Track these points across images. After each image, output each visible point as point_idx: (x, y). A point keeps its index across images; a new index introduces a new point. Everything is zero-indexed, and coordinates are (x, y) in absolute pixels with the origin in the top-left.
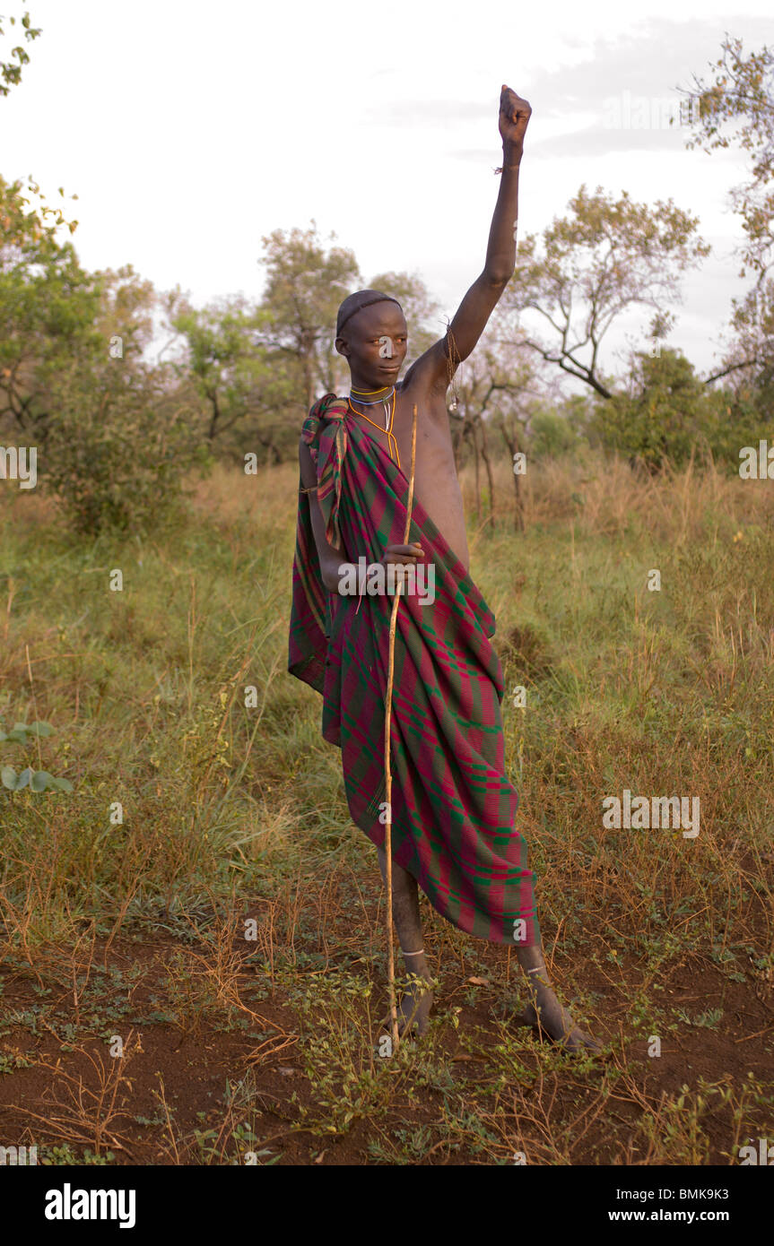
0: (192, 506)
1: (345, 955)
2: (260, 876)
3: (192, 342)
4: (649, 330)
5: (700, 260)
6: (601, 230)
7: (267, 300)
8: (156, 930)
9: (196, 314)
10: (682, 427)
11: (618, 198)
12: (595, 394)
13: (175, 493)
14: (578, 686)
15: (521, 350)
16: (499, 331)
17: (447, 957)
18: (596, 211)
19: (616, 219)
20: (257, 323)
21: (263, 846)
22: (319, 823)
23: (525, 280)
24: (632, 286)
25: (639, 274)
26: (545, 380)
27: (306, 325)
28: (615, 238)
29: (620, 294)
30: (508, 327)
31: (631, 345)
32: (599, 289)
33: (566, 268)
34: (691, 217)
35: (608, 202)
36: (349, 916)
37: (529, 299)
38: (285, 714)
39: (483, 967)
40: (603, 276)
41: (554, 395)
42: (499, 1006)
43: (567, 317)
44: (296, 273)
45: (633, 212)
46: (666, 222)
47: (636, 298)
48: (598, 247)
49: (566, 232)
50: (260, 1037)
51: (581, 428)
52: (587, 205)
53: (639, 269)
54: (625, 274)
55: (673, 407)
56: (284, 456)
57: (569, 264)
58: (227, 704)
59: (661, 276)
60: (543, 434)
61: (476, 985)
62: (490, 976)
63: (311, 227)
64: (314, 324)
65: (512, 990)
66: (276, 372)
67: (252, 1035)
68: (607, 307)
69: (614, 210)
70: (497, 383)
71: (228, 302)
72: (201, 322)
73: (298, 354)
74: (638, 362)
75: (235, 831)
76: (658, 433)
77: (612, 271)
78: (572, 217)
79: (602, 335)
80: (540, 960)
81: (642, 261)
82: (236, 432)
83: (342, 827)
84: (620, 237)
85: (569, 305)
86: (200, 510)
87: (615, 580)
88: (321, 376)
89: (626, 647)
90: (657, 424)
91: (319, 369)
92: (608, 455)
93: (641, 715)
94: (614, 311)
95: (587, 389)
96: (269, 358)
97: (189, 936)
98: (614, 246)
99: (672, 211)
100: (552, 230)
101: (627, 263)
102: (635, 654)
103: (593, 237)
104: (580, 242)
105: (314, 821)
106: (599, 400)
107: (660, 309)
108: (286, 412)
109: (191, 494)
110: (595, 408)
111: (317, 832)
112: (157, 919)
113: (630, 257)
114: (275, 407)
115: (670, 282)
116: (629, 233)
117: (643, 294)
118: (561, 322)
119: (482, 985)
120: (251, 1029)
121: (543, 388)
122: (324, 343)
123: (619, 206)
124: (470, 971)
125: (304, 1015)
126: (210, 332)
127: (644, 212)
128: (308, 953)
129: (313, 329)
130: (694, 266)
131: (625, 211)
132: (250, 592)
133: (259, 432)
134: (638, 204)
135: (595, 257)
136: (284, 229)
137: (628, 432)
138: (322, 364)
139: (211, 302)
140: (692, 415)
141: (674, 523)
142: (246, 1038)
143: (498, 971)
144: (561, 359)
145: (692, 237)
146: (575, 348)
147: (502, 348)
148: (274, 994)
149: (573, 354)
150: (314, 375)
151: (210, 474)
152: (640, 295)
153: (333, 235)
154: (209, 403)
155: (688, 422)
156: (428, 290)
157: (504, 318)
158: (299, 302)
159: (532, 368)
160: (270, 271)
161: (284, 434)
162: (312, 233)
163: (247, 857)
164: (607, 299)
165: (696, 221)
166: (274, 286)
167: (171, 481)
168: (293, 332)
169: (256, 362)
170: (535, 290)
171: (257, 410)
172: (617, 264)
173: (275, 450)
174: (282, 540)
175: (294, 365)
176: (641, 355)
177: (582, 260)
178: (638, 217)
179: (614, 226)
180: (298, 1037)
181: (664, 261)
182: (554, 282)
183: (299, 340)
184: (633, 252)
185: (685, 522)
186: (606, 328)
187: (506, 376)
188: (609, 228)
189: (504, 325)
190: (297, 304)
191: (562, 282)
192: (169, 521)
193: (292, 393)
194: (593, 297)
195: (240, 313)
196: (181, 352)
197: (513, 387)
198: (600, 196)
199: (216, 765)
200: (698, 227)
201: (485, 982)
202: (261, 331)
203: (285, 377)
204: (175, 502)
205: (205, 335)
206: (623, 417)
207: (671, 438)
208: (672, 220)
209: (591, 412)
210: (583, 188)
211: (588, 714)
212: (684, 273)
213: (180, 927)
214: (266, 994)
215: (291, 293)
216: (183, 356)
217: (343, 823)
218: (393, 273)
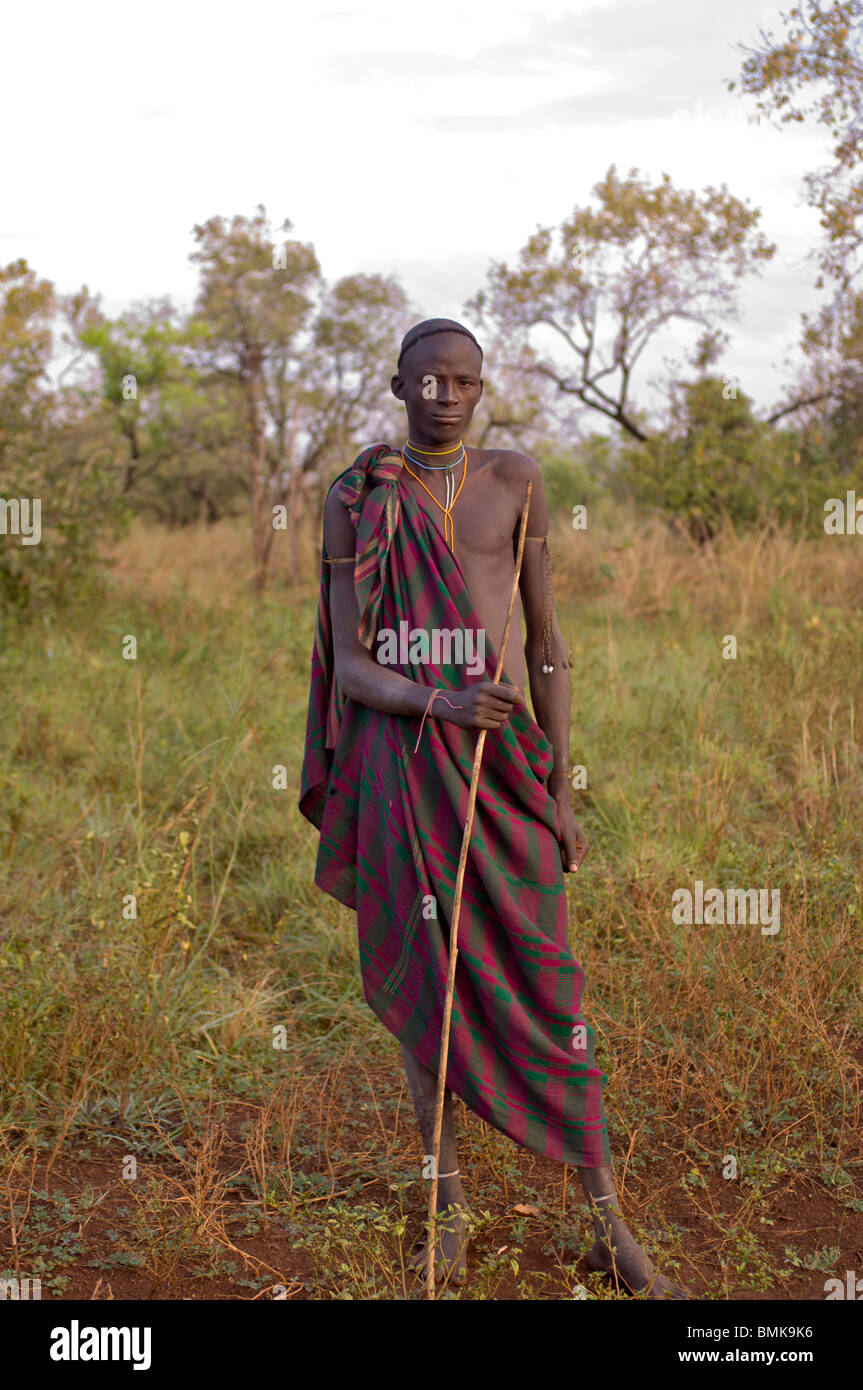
0: (112, 578)
1: (356, 1176)
2: (234, 1070)
3: (104, 362)
4: (694, 352)
5: (761, 263)
6: (634, 224)
7: (202, 308)
8: (107, 1142)
9: (109, 326)
10: (735, 479)
11: (657, 182)
12: (621, 433)
13: (89, 560)
14: (632, 823)
15: (529, 377)
16: (499, 353)
17: (484, 1178)
18: (629, 200)
19: (654, 209)
20: (188, 338)
21: (236, 1032)
22: (305, 999)
23: (536, 286)
24: (674, 296)
25: (683, 280)
26: (560, 414)
27: (252, 341)
28: (652, 234)
29: (659, 308)
30: (513, 347)
31: (671, 371)
32: (632, 300)
33: (590, 272)
34: (750, 208)
35: (645, 188)
36: (354, 1123)
37: (541, 311)
38: (251, 855)
39: (531, 1191)
40: (637, 283)
41: (570, 434)
42: (555, 1243)
43: (590, 335)
44: (239, 273)
45: (676, 201)
46: (718, 214)
47: (680, 313)
48: (631, 246)
49: (590, 226)
50: (253, 1285)
51: (602, 477)
52: (619, 191)
53: (684, 275)
54: (665, 281)
55: (726, 452)
56: (221, 509)
57: (594, 267)
58: (190, 846)
59: (711, 285)
60: (555, 485)
61: (524, 1215)
62: (540, 1203)
63: (258, 213)
64: (261, 340)
65: (570, 1221)
66: (212, 401)
67: (243, 1283)
68: (642, 323)
69: (652, 198)
70: (497, 418)
71: (149, 310)
72: (115, 336)
73: (241, 379)
74: (680, 395)
75: (201, 1012)
76: (706, 486)
77: (649, 276)
78: (597, 206)
79: (634, 359)
80: (610, 1186)
81: (687, 264)
82: (159, 478)
83: (334, 1005)
84: (659, 233)
85: (592, 320)
86: (121, 582)
87: (661, 680)
88: (270, 408)
89: (692, 772)
90: (706, 474)
91: (267, 398)
92: (643, 515)
93: (712, 860)
94: (651, 328)
95: (612, 428)
96: (203, 383)
97: (152, 1150)
98: (652, 244)
99: (726, 201)
100: (571, 222)
101: (668, 267)
102: (704, 781)
103: (624, 233)
104: (607, 239)
105: (299, 997)
106: (626, 441)
107: (709, 326)
108: (222, 452)
109: (111, 563)
110: (622, 451)
111: (302, 1012)
112: (110, 1128)
113: (671, 260)
114: (209, 447)
115: (723, 292)
116: (669, 228)
117: (691, 306)
118: (582, 341)
119: (531, 1215)
120: (240, 1274)
121: (555, 425)
122: (274, 366)
123: (659, 193)
124: (515, 1196)
125: (320, 1258)
126: (127, 350)
127: (690, 201)
128: (307, 1173)
129: (260, 347)
130: (754, 271)
131: (667, 199)
132: (193, 694)
133: (188, 479)
134: (683, 192)
135: (627, 258)
136: (222, 215)
137: (668, 484)
138: (272, 391)
139: (128, 309)
140: (749, 463)
141: (732, 604)
142: (234, 1286)
143: (550, 1196)
144: (581, 388)
145: (751, 233)
146: (599, 375)
147: (503, 374)
148: (267, 1227)
149: (599, 384)
150: (261, 404)
151: (127, 533)
152: (685, 308)
153: (287, 225)
154: (125, 441)
155: (744, 473)
156: (410, 296)
157: (509, 335)
158: (243, 312)
159: (542, 399)
160: (205, 271)
161: (220, 482)
162: (259, 221)
163: (215, 1044)
164: (642, 313)
165: (757, 214)
166: (210, 293)
167: (86, 544)
168: (234, 351)
169: (186, 387)
170: (549, 300)
171: (188, 451)
172: (654, 268)
173: (210, 504)
174: (231, 623)
175: (236, 392)
176: (684, 385)
177: (611, 262)
178: (683, 206)
179: (651, 219)
180: (302, 1285)
181: (715, 264)
182: (574, 290)
183: (243, 362)
184: (675, 252)
185: (745, 602)
186: (640, 350)
187: (508, 409)
188: (645, 221)
189: (507, 344)
190: (239, 314)
191: (584, 290)
192: (83, 597)
193: (233, 429)
194: (624, 310)
195: (167, 325)
196: (88, 374)
197: (517, 423)
198: (635, 180)
199: (176, 926)
200: (759, 221)
201: (535, 1210)
202: (194, 347)
203: (225, 409)
204: (91, 572)
205: (121, 354)
206: (662, 465)
207: (723, 493)
208: (727, 212)
209: (615, 455)
210: (612, 171)
211: (649, 861)
212: (740, 281)
213: (139, 1139)
214: (257, 1228)
215: (233, 300)
216: (92, 380)
217: (336, 1000)
218: (361, 276)
